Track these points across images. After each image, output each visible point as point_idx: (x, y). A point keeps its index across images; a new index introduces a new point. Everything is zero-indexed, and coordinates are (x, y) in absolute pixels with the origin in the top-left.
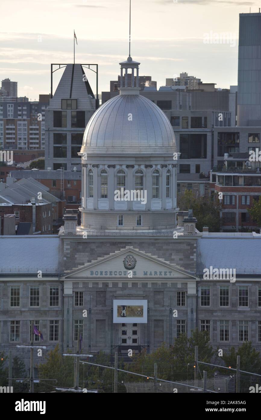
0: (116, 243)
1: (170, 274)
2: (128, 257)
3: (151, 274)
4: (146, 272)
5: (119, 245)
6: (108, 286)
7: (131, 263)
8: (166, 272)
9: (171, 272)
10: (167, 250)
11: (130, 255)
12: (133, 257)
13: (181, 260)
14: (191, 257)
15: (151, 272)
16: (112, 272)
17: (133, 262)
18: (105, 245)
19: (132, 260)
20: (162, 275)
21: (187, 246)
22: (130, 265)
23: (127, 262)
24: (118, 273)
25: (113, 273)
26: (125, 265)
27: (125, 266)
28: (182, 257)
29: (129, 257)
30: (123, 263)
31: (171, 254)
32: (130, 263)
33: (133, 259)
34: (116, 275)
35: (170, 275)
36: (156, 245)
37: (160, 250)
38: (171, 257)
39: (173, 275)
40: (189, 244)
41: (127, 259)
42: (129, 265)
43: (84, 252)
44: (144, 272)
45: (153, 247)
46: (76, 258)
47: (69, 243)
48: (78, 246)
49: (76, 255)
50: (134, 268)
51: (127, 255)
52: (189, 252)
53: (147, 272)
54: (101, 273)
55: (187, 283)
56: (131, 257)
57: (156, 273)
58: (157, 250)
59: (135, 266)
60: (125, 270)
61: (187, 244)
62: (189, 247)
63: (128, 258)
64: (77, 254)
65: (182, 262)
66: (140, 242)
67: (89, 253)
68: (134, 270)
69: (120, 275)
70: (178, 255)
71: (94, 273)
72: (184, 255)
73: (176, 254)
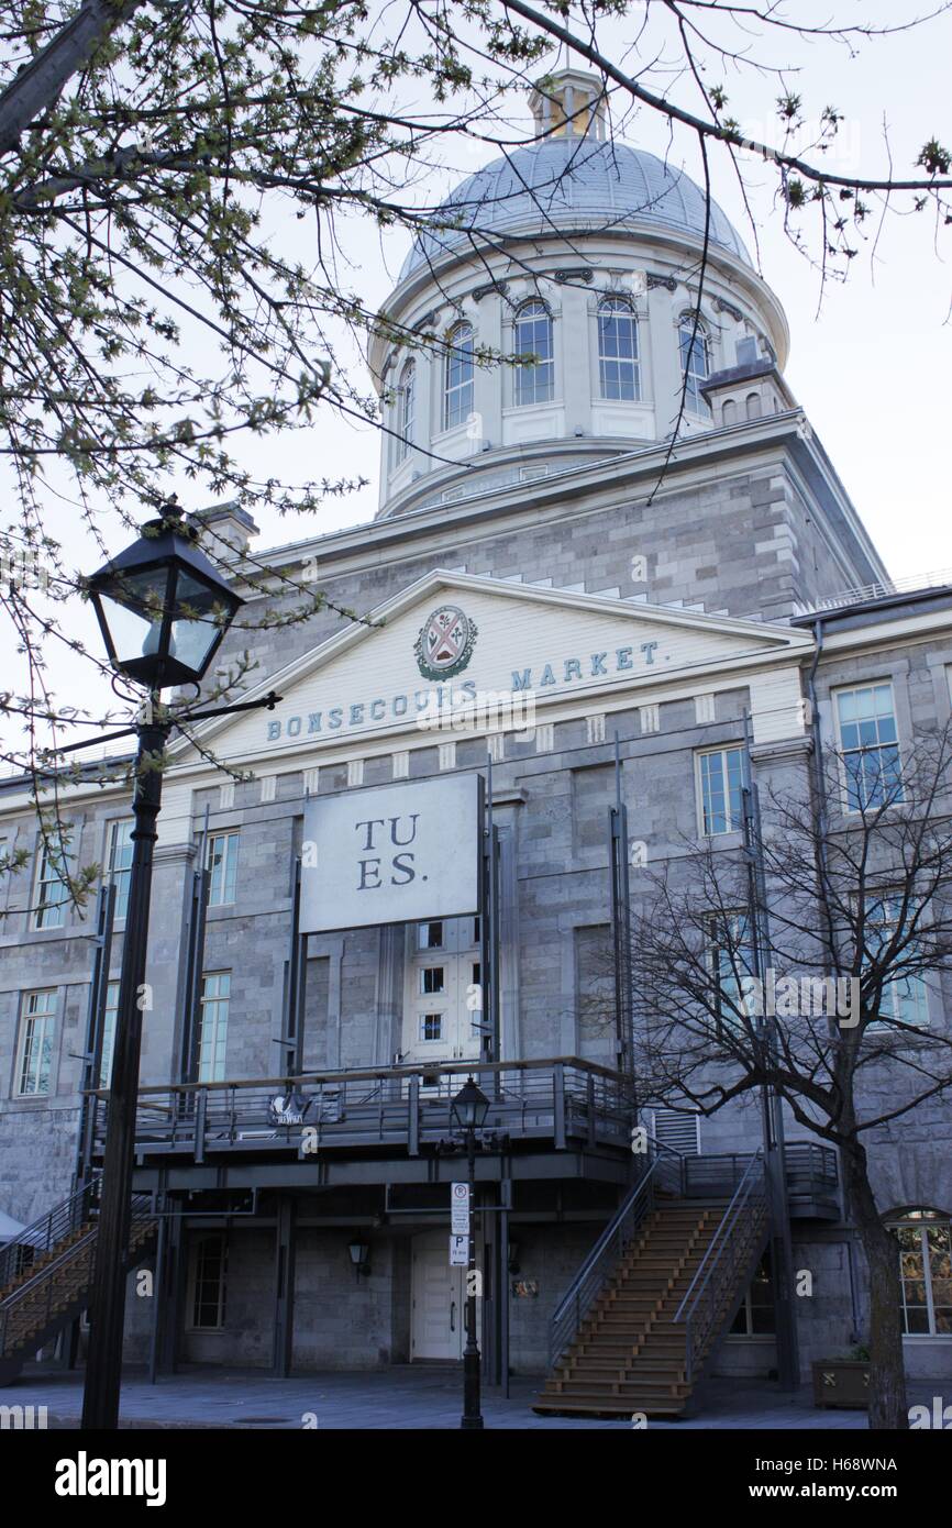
0: (386, 571)
1: (650, 654)
2: (437, 619)
3: (548, 679)
4: (521, 675)
6: (345, 781)
7: (450, 644)
8: (630, 652)
9: (653, 646)
10: (632, 543)
11: (445, 609)
12: (460, 615)
13: (703, 574)
14: (761, 548)
15: (549, 666)
16: (361, 707)
17: (460, 639)
18: (341, 592)
19: (454, 631)
20: (605, 672)
21: (732, 496)
22: (445, 655)
23: (433, 642)
24: (388, 709)
25: (366, 713)
26: (421, 660)
27: (422, 668)
28: (712, 559)
29: (442, 617)
30: (415, 651)
31: (653, 560)
32: (445, 648)
33: (459, 625)
34: (378, 718)
36: (576, 534)
37: (595, 554)
38: (653, 571)
39: (668, 658)
40: (742, 487)
41: (431, 629)
42: (440, 658)
44: (515, 674)
45: (559, 546)
50: (465, 667)
51: (433, 609)
52: (748, 524)
53: (528, 671)
54: (315, 720)
55: (747, 689)
56: (451, 616)
57: (573, 665)
58: (580, 556)
59: (468, 659)
60: (423, 684)
61: (732, 490)
62: (746, 502)
63: (436, 627)
65: (711, 585)
66: (497, 541)
67: (273, 646)
68: (463, 676)
69: (397, 714)
70: (686, 556)
71: (284, 727)
72: (720, 548)
73: (681, 550)
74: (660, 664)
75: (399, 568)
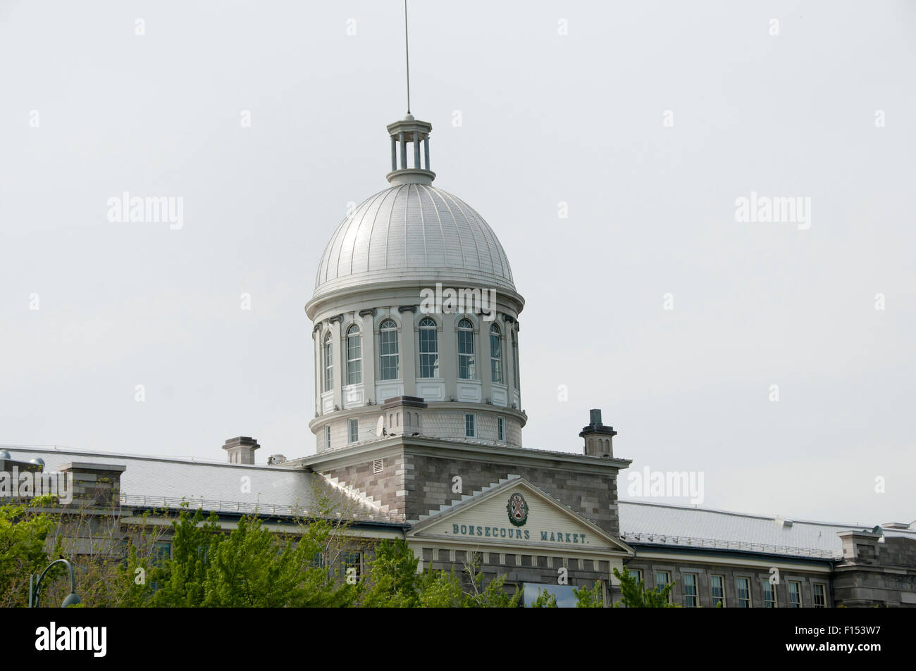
0: (490, 464)
1: (583, 539)
2: (515, 498)
3: (552, 539)
4: (544, 534)
5: (497, 471)
6: (483, 560)
7: (520, 512)
8: (577, 536)
9: (584, 536)
10: (573, 488)
11: (517, 494)
12: (523, 499)
13: (595, 511)
15: (552, 534)
16: (489, 529)
17: (523, 510)
18: (474, 468)
19: (521, 506)
20: (570, 541)
21: (603, 482)
22: (518, 516)
23: (514, 508)
24: (499, 532)
25: (491, 532)
26: (510, 515)
27: (510, 518)
28: (597, 506)
29: (517, 498)
30: (507, 510)
31: (580, 499)
32: (518, 512)
33: (522, 503)
34: (496, 536)
35: (583, 542)
36: (556, 477)
37: (563, 489)
38: (580, 504)
39: (588, 542)
40: (605, 480)
41: (513, 502)
42: (516, 516)
43: (439, 482)
44: (542, 533)
45: (551, 480)
46: (425, 493)
47: (412, 457)
48: (428, 467)
49: (425, 485)
50: (525, 523)
51: (512, 493)
52: (607, 496)
53: (546, 533)
54: (472, 530)
55: (608, 562)
56: (520, 498)
57: (560, 535)
58: (558, 487)
59: (526, 519)
60: (511, 526)
61: (603, 479)
62: (606, 486)
64: (427, 483)
65: (597, 516)
66: (531, 469)
67: (448, 485)
68: (526, 527)
69: (502, 536)
70: (590, 501)
71: (460, 528)
72: (599, 502)
73: (588, 498)
74: (586, 544)
75: (495, 465)
